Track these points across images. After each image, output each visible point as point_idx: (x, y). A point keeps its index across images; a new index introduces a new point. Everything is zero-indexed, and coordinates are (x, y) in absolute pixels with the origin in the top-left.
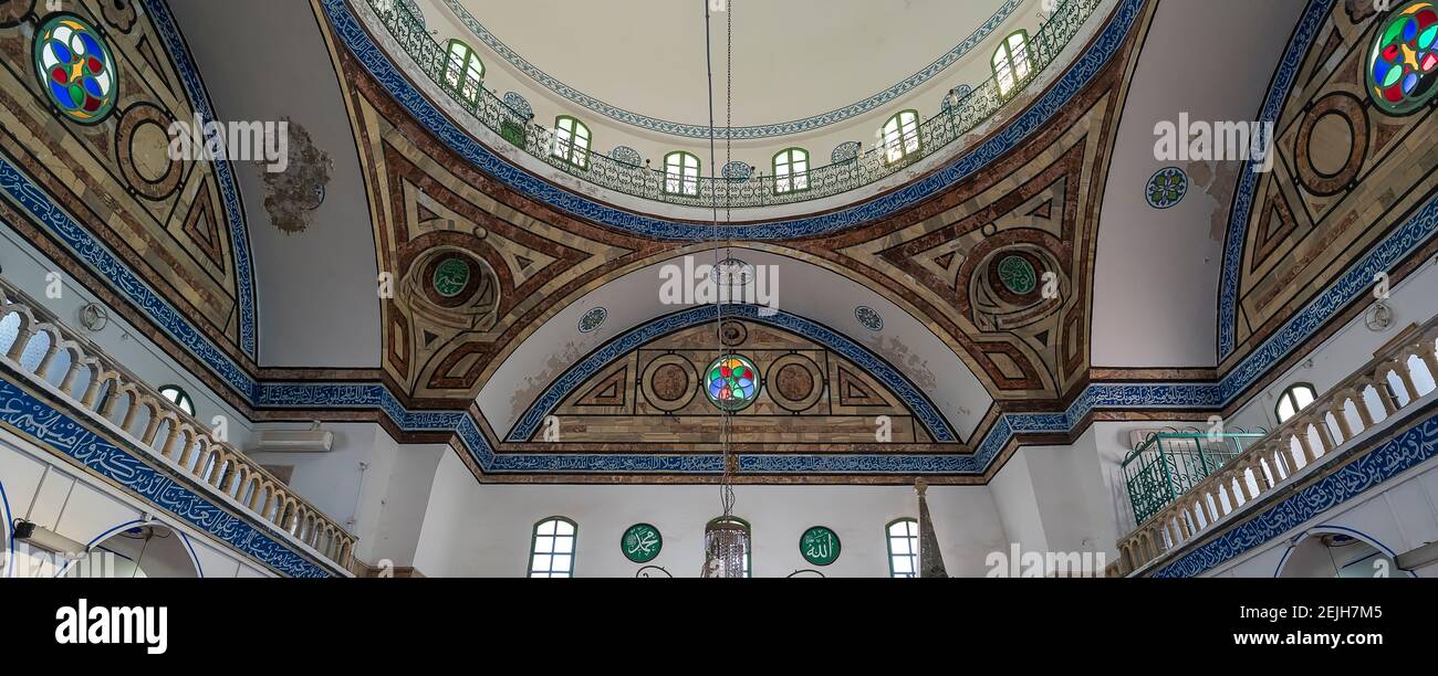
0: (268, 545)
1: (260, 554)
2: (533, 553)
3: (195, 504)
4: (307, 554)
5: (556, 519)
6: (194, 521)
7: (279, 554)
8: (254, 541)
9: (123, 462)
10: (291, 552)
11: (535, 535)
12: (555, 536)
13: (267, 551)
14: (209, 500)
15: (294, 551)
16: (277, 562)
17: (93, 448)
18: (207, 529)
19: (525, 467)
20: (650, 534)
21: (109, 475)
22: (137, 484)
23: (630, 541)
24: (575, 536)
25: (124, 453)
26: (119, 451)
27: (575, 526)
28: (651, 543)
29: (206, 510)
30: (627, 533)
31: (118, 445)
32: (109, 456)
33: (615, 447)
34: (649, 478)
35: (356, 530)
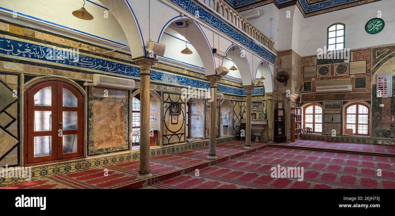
0: (257, 48)
1: (256, 51)
2: (328, 38)
3: (242, 38)
4: (266, 49)
5: (336, 24)
6: (242, 43)
7: (260, 50)
8: (254, 47)
9: (226, 28)
10: (262, 49)
11: (328, 32)
12: (336, 30)
13: (257, 50)
14: (244, 36)
15: (263, 49)
16: (260, 53)
17: (220, 25)
18: (245, 45)
19: (321, 8)
21: (224, 33)
22: (230, 34)
23: (369, 26)
24: (344, 29)
25: (226, 25)
26: (225, 25)
27: (344, 25)
29: (244, 39)
30: (368, 23)
31: (225, 23)
32: (223, 27)
35: (273, 41)
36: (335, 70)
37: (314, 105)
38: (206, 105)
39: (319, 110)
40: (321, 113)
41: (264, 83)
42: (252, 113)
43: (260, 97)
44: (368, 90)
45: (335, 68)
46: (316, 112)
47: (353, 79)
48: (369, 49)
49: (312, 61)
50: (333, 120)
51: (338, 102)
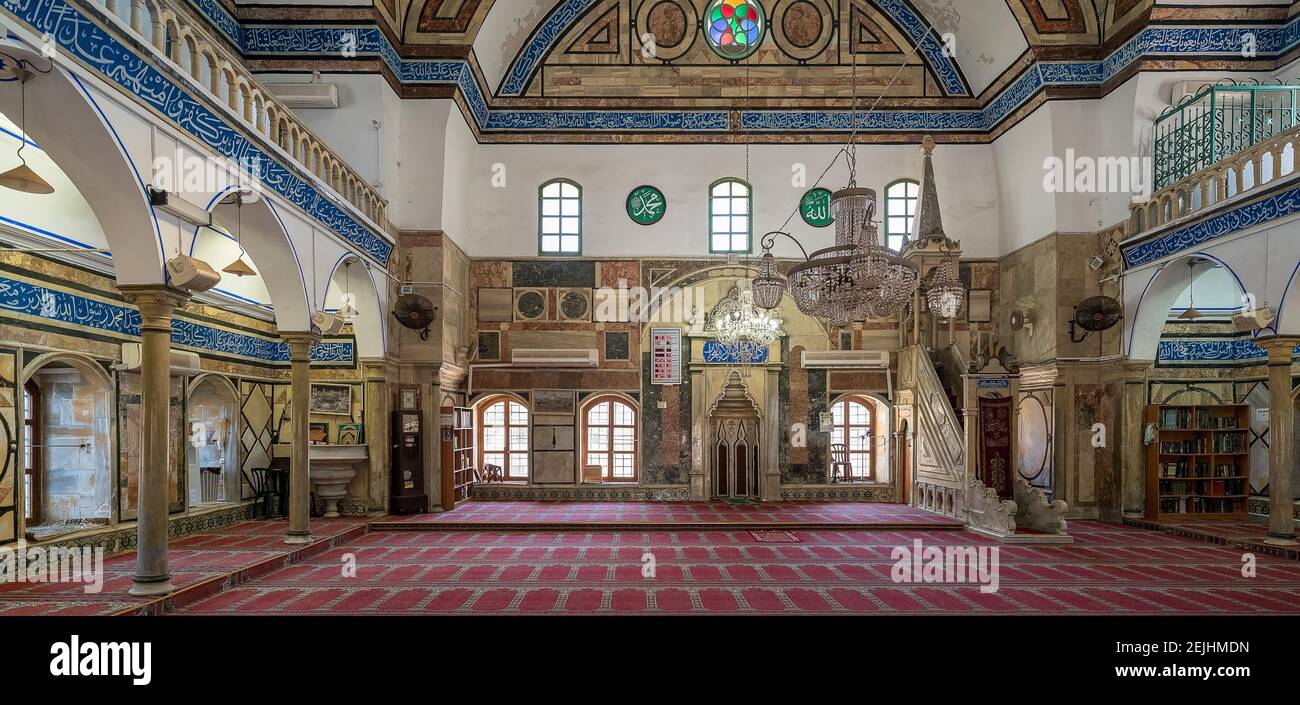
0: (329, 209)
1: (325, 219)
2: (541, 216)
3: (271, 168)
4: (360, 219)
5: (560, 181)
6: (272, 186)
7: (339, 218)
8: (319, 207)
9: (206, 121)
10: (347, 217)
11: (541, 198)
12: (561, 198)
13: (330, 216)
14: (282, 164)
15: (349, 215)
16: (338, 227)
17: (181, 105)
18: (283, 193)
19: (522, 126)
20: (655, 196)
21: (199, 137)
22: (223, 146)
23: (635, 203)
24: (580, 198)
25: (207, 112)
26: (202, 109)
27: (580, 188)
28: (655, 205)
29: (279, 173)
30: (631, 195)
31: (201, 102)
32: (195, 116)
33: (613, 103)
34: (650, 137)
35: (384, 194)
36: (559, 307)
37: (507, 399)
38: (122, 393)
39: (520, 413)
40: (526, 423)
41: (354, 326)
42: (311, 424)
43: (342, 371)
44: (632, 365)
45: (560, 301)
46: (514, 419)
47: (600, 333)
48: (634, 261)
49: (499, 273)
50: (554, 443)
51: (567, 394)
